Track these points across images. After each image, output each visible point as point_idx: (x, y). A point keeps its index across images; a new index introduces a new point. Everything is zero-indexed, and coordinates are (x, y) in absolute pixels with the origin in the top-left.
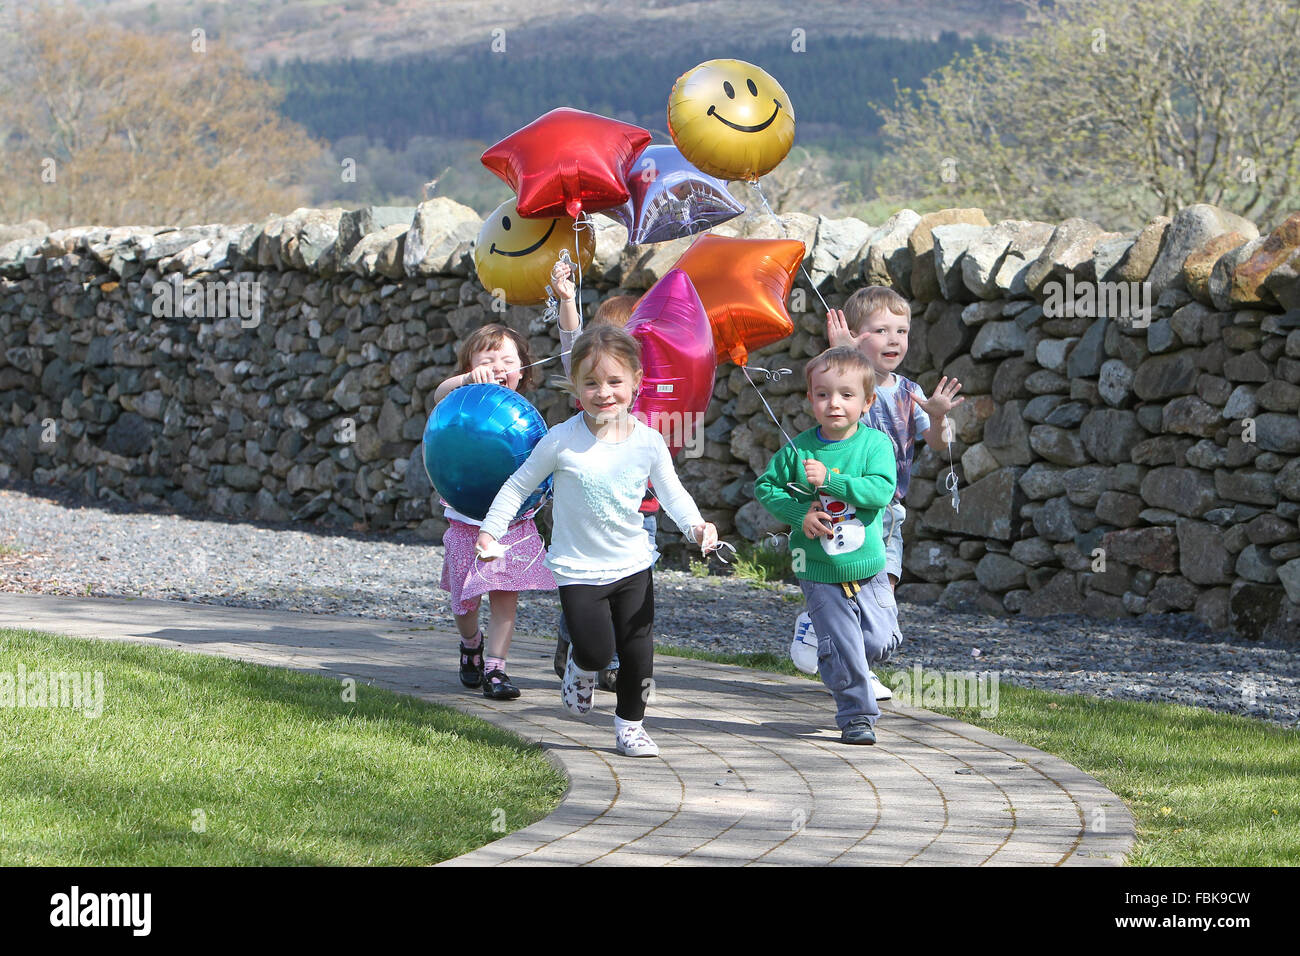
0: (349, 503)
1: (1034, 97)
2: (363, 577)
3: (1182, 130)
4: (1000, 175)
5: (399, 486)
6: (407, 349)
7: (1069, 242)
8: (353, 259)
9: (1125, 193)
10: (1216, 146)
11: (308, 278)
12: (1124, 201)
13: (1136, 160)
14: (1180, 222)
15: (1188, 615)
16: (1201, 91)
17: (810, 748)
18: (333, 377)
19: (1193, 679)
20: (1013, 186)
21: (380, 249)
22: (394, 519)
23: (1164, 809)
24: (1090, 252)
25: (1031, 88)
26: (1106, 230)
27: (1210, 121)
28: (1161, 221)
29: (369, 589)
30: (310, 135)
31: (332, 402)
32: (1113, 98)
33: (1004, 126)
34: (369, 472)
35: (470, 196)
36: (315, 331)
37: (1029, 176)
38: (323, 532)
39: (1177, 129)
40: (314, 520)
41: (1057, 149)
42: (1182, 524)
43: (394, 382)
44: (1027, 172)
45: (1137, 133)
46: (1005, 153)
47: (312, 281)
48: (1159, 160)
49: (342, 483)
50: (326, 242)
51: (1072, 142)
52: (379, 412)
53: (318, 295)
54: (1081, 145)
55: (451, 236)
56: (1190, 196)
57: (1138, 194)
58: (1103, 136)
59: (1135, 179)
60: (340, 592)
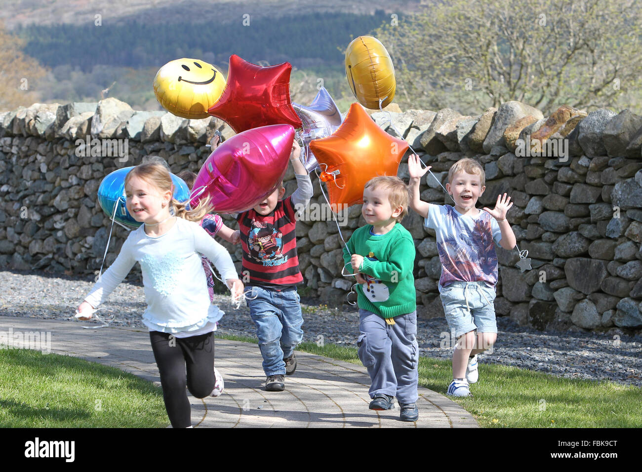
0: (62, 260)
1: (425, 44)
2: (70, 300)
3: (503, 62)
4: (407, 86)
5: (89, 251)
6: (93, 178)
7: (443, 121)
8: (64, 130)
9: (473, 95)
10: (521, 70)
11: (40, 141)
12: (472, 99)
13: (478, 78)
14: (502, 110)
15: (507, 318)
16: (513, 42)
17: (308, 389)
18: (53, 193)
19: (509, 352)
20: (414, 91)
21: (78, 125)
22: (86, 269)
23: (495, 420)
24: (455, 126)
25: (423, 40)
26: (463, 115)
27: (517, 57)
28: (492, 110)
29: (73, 306)
30: (40, 65)
31: (53, 206)
32: (467, 45)
33: (409, 60)
34: (73, 244)
35: (126, 97)
36: (44, 169)
37: (422, 86)
38: (48, 275)
39: (500, 61)
40: (44, 270)
41: (437, 72)
42: (503, 270)
43: (86, 196)
44: (421, 84)
45: (479, 63)
46: (410, 74)
47: (42, 142)
48: (491, 78)
49: (59, 249)
50: (49, 121)
51: (445, 68)
52: (78, 212)
53: (45, 150)
54: (450, 70)
55: (117, 118)
56: (507, 97)
57: (480, 96)
58: (461, 65)
59: (478, 88)
60: (57, 307)
